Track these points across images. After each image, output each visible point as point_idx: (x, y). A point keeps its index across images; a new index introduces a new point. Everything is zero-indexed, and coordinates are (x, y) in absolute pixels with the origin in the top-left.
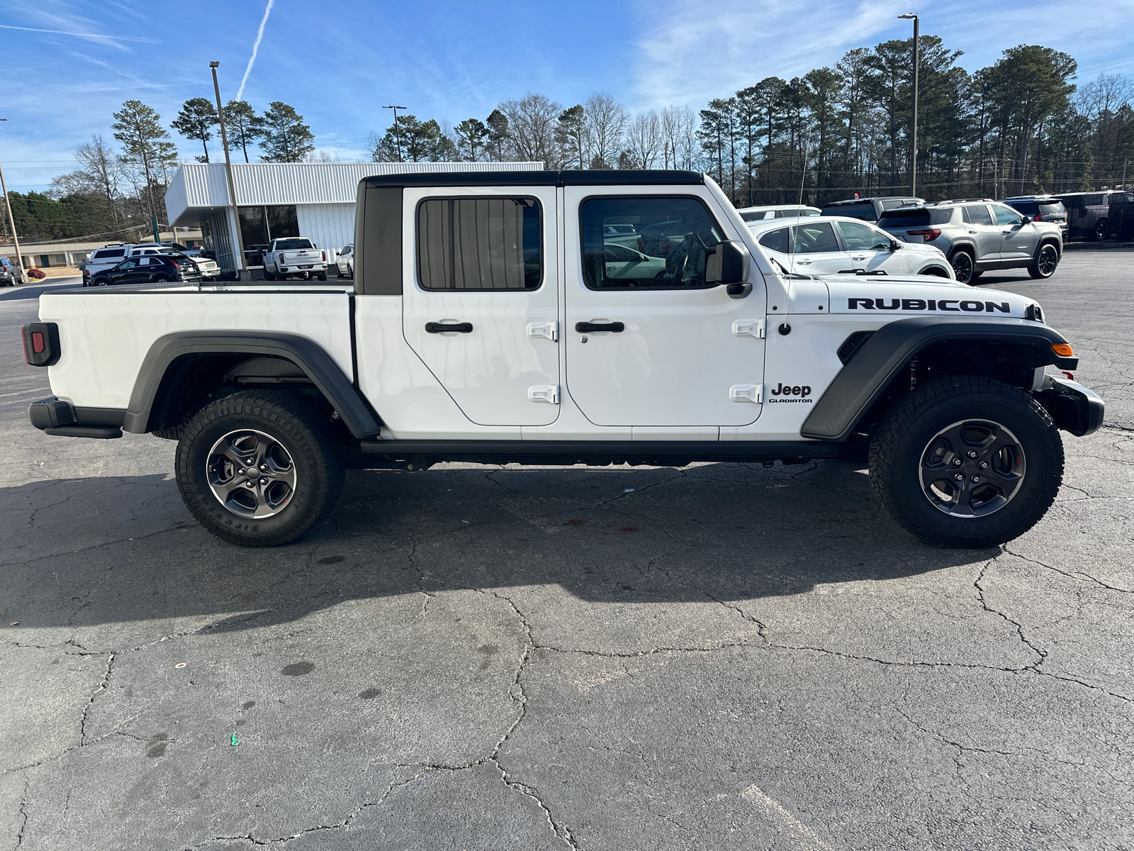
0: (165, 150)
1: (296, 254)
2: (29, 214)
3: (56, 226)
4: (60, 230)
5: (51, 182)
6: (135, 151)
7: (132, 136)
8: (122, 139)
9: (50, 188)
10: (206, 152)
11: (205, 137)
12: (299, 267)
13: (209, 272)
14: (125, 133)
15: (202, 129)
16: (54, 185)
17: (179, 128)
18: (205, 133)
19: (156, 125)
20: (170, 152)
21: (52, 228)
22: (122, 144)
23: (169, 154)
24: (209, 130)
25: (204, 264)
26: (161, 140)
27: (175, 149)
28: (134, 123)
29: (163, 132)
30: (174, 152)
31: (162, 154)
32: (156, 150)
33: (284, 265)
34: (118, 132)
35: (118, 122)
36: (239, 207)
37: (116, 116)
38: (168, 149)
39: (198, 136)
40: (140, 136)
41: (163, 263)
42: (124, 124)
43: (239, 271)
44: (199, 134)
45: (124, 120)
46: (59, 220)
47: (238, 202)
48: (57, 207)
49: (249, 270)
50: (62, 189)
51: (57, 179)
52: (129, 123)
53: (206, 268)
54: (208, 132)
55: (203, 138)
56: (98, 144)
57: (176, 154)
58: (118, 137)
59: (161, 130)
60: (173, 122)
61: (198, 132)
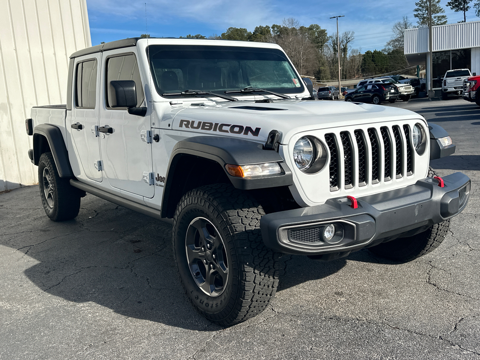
0: (440, 20)
1: (454, 80)
2: (372, 62)
3: (384, 68)
4: (385, 70)
5: (386, 44)
6: (424, 22)
7: (424, 14)
8: (418, 17)
9: (385, 47)
10: (465, 18)
11: (465, 9)
12: (455, 88)
13: (406, 92)
14: (420, 13)
15: (464, 4)
16: (387, 45)
17: (451, 6)
18: (466, 7)
19: (438, 6)
20: (443, 20)
21: (382, 69)
22: (417, 19)
23: (442, 22)
24: (468, 5)
25: (404, 87)
26: (439, 14)
27: (446, 19)
28: (425, 7)
29: (441, 9)
30: (445, 20)
31: (438, 23)
32: (435, 21)
33: (446, 87)
34: (416, 13)
35: (417, 7)
36: (433, 52)
37: (417, 4)
38: (442, 19)
39: (461, 9)
40: (428, 14)
41: (378, 88)
42: (420, 8)
43: (429, 91)
44: (462, 8)
45: (420, 6)
46: (386, 64)
47: (433, 49)
48: (386, 57)
49: (434, 90)
50: (390, 47)
51: (389, 42)
52: (423, 7)
53: (404, 90)
54: (468, 6)
55: (464, 10)
56: (405, 21)
57: (446, 22)
58: (416, 16)
59: (440, 8)
60: (448, 3)
61: (462, 7)
